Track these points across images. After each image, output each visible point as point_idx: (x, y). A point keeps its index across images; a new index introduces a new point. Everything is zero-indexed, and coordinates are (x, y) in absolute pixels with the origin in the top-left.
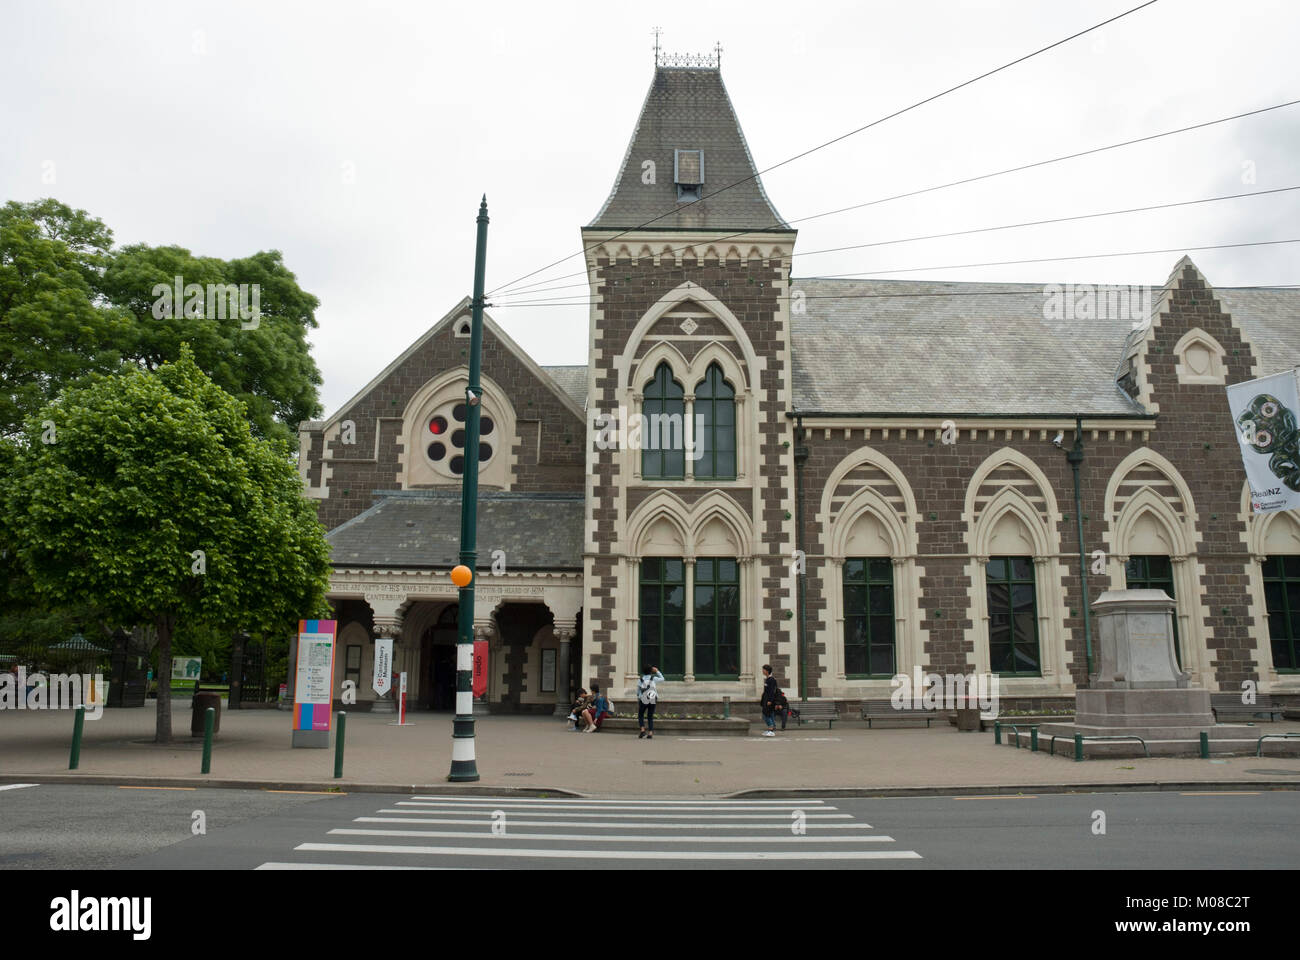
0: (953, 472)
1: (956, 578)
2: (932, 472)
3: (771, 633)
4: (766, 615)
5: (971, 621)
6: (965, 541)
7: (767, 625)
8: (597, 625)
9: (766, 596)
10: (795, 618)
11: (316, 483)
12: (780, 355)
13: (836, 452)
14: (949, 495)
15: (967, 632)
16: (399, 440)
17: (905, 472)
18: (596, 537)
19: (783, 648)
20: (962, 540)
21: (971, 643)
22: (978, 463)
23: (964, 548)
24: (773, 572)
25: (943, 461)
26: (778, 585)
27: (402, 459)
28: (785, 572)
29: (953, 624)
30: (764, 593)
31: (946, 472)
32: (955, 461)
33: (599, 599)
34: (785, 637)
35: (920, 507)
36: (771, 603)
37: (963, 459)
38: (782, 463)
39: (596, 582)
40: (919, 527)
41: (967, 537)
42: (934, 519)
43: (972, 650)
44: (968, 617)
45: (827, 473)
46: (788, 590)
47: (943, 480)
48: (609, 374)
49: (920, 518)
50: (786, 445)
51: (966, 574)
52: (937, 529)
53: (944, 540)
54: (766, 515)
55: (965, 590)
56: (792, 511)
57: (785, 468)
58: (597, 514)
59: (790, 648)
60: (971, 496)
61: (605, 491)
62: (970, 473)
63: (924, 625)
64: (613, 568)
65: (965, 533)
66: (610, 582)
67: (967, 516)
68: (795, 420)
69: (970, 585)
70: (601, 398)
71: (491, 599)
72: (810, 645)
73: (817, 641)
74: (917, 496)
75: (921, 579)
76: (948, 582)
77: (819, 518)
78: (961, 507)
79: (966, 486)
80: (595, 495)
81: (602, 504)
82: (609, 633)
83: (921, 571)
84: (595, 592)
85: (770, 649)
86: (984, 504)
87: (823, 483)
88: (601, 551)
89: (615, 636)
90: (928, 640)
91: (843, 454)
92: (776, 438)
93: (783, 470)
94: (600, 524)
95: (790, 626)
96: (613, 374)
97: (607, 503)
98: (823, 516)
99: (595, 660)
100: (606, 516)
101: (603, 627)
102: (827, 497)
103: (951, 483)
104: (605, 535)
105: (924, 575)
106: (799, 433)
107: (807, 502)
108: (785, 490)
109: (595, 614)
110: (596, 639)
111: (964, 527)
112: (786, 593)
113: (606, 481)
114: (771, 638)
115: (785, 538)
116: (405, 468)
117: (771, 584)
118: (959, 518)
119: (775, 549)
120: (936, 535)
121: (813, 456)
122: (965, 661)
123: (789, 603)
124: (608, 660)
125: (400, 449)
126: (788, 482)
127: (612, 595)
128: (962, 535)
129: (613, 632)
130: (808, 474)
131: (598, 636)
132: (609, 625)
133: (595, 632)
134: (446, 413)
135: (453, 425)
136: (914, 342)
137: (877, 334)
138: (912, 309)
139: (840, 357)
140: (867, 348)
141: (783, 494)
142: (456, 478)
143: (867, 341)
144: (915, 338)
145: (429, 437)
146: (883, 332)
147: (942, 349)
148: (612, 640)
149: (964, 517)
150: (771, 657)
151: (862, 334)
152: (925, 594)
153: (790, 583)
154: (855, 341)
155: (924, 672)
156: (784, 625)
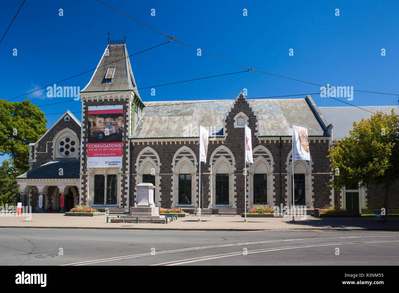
0: (170, 153)
1: (169, 179)
2: (165, 153)
3: (123, 193)
4: (122, 188)
5: (172, 190)
7: (122, 191)
8: (83, 191)
10: (128, 189)
11: (33, 159)
13: (140, 148)
14: (168, 158)
15: (171, 193)
16: (52, 147)
17: (158, 153)
18: (83, 170)
19: (125, 196)
20: (171, 170)
21: (172, 195)
22: (177, 150)
23: (172, 172)
24: (124, 178)
25: (167, 150)
26: (125, 181)
27: (53, 152)
28: (126, 178)
29: (168, 191)
30: (121, 183)
31: (168, 153)
32: (171, 150)
33: (83, 185)
34: (126, 194)
35: (161, 162)
36: (123, 185)
37: (173, 149)
38: (127, 151)
39: (83, 181)
40: (160, 167)
42: (165, 164)
43: (172, 197)
44: (172, 189)
45: (138, 153)
46: (127, 182)
47: (167, 155)
49: (161, 164)
50: (128, 146)
51: (172, 178)
52: (165, 167)
53: (166, 170)
54: (123, 164)
55: (171, 182)
56: (129, 163)
57: (127, 152)
58: (83, 165)
59: (127, 196)
60: (174, 159)
62: (174, 153)
63: (160, 191)
64: (87, 178)
65: (172, 168)
66: (86, 181)
67: (173, 164)
68: (130, 140)
69: (173, 181)
71: (64, 185)
72: (132, 195)
73: (134, 195)
74: (160, 159)
75: (160, 180)
76: (167, 180)
77: (136, 165)
78: (171, 161)
79: (173, 156)
80: (82, 160)
81: (84, 162)
82: (85, 193)
83: (160, 178)
84: (82, 183)
85: (122, 196)
86: (178, 161)
87: (137, 156)
88: (84, 174)
90: (161, 195)
91: (143, 149)
92: (125, 145)
93: (127, 153)
94: (83, 167)
95: (127, 191)
98: (137, 164)
99: (82, 199)
100: (85, 165)
102: (138, 159)
103: (169, 155)
104: (85, 170)
105: (161, 179)
106: (131, 143)
107: (133, 161)
108: (127, 158)
109: (82, 189)
111: (172, 166)
112: (127, 183)
115: (127, 170)
116: (54, 154)
117: (123, 181)
118: (171, 164)
119: (124, 173)
120: (164, 169)
121: (135, 149)
122: (170, 200)
123: (127, 186)
124: (85, 199)
125: (53, 149)
126: (128, 156)
127: (86, 184)
130: (133, 154)
131: (83, 194)
132: (85, 191)
133: (82, 193)
134: (64, 140)
135: (66, 143)
136: (176, 118)
137: (168, 116)
138: (182, 109)
139: (154, 123)
140: (162, 120)
141: (127, 159)
142: (66, 156)
143: (163, 118)
144: (177, 117)
145: (60, 147)
146: (169, 116)
147: (182, 120)
148: (86, 195)
149: (172, 164)
150: (123, 199)
151: (164, 116)
152: (161, 183)
153: (128, 181)
154: (161, 118)
155: (160, 203)
156: (126, 191)
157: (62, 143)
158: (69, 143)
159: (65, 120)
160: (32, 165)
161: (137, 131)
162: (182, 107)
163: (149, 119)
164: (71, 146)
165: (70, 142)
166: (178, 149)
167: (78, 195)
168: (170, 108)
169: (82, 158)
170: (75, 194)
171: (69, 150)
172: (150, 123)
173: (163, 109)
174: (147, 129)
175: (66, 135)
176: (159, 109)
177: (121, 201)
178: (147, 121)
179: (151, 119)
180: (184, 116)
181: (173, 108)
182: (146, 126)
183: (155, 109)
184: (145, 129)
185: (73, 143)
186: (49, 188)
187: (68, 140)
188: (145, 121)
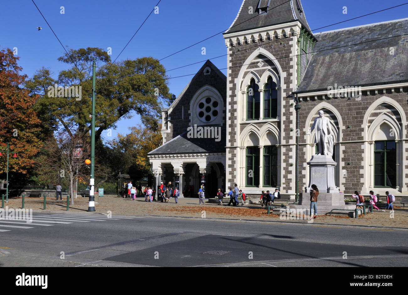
0: (359, 109)
1: (357, 150)
2: (350, 110)
3: (285, 171)
4: (285, 165)
6: (362, 136)
7: (284, 169)
8: (230, 169)
9: (284, 158)
10: (294, 166)
11: (167, 128)
12: (291, 71)
13: (312, 105)
14: (356, 118)
15: (361, 171)
16: (189, 112)
17: (339, 110)
18: (230, 141)
19: (289, 176)
20: (361, 135)
21: (363, 175)
22: (370, 104)
23: (362, 138)
24: (286, 150)
26: (288, 154)
27: (190, 118)
28: (291, 150)
29: (356, 167)
31: (356, 109)
32: (360, 104)
33: (231, 161)
34: (290, 172)
35: (344, 123)
36: (286, 161)
37: (363, 103)
39: (230, 156)
40: (344, 131)
41: (363, 134)
42: (350, 128)
43: (363, 177)
44: (362, 165)
45: (308, 113)
47: (354, 112)
48: (233, 86)
49: (344, 128)
50: (292, 105)
51: (362, 148)
52: (351, 131)
53: (354, 136)
54: (285, 130)
55: (361, 154)
56: (294, 128)
57: (292, 112)
58: (230, 134)
59: (292, 176)
60: (367, 117)
61: (232, 126)
62: (366, 109)
63: (344, 168)
64: (235, 151)
66: (234, 155)
67: (365, 125)
68: (295, 94)
69: (364, 153)
70: (231, 94)
71: (206, 162)
72: (300, 175)
73: (303, 174)
74: (343, 119)
75: (343, 151)
76: (354, 151)
77: (305, 130)
78: (362, 122)
79: (364, 114)
80: (229, 127)
81: (231, 130)
82: (233, 172)
83: (344, 148)
84: (230, 159)
85: (285, 177)
86: (373, 120)
87: (306, 117)
88: (231, 146)
89: (235, 173)
91: (315, 105)
92: (289, 102)
93: (291, 114)
94: (231, 137)
95: (293, 169)
96: (235, 85)
97: (233, 129)
99: (230, 181)
100: (233, 134)
101: (232, 170)
102: (308, 122)
103: (357, 113)
104: (233, 140)
106: (297, 99)
107: (300, 124)
109: (230, 166)
110: (230, 174)
111: (362, 130)
112: (291, 157)
113: (232, 122)
114: (286, 173)
115: (291, 138)
116: (191, 121)
117: (286, 154)
119: (287, 142)
120: (350, 134)
121: (302, 108)
122: (360, 181)
123: (293, 161)
124: (234, 181)
125: (190, 115)
126: (293, 118)
127: (235, 160)
128: (361, 133)
129: (235, 172)
130: (301, 114)
132: (234, 169)
133: (230, 172)
134: (204, 101)
135: (206, 105)
136: (369, 53)
137: (354, 51)
138: (380, 36)
139: (331, 65)
140: (346, 59)
141: (291, 122)
142: (207, 123)
143: (348, 55)
144: (371, 50)
145: (199, 110)
146: (357, 50)
147: (379, 54)
148: (235, 174)
149: (362, 126)
150: (286, 180)
151: (349, 52)
152: (345, 156)
153: (293, 154)
154: (343, 56)
155: (343, 185)
156: (290, 168)
157: (201, 106)
158: (210, 105)
159: (205, 74)
160: (166, 136)
161: (305, 80)
162: (378, 32)
163: (324, 60)
164: (213, 109)
165: (212, 103)
166: (373, 102)
167: (224, 175)
168: (359, 38)
169: (229, 125)
170: (219, 174)
171: (210, 114)
172: (326, 65)
173: (347, 40)
174: (321, 76)
175: (207, 94)
176: (340, 42)
177: (284, 184)
178: (320, 62)
179: (327, 59)
180: (382, 47)
181: (363, 37)
182: (319, 71)
183: (333, 43)
184: (317, 75)
185: (215, 104)
186: (186, 166)
187: (208, 100)
188: (318, 64)
